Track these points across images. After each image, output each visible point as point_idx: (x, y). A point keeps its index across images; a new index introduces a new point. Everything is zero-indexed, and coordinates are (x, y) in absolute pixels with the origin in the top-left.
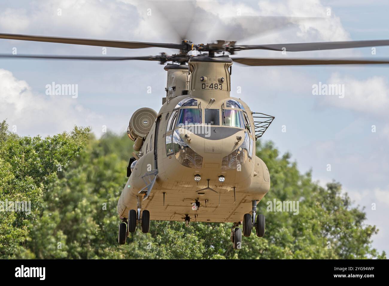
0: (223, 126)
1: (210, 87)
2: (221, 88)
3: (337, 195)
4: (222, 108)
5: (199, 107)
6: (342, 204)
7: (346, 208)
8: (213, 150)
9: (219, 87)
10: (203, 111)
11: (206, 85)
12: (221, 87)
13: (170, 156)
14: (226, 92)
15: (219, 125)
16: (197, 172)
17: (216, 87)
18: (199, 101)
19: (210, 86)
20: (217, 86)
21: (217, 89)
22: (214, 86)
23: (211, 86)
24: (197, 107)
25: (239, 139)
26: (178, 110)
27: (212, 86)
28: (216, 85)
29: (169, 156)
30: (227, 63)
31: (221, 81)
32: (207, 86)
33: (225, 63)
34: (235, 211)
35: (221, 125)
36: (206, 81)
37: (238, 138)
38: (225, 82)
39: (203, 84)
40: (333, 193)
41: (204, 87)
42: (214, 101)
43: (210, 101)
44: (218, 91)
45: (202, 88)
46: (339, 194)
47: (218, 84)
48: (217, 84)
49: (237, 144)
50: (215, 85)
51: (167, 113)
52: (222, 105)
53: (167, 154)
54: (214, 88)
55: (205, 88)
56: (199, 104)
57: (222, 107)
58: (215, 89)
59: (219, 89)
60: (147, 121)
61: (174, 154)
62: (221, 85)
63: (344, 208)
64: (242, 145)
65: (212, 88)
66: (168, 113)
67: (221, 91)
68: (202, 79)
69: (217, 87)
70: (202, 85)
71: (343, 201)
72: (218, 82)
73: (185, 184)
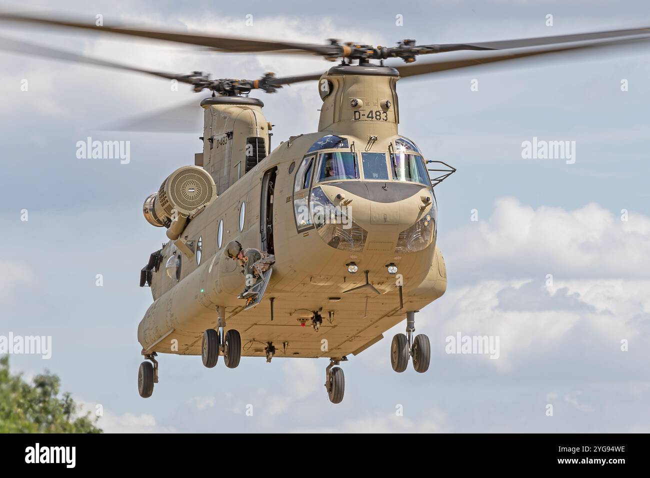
0: (394, 181)
1: (368, 117)
2: (385, 119)
3: (53, 397)
4: (390, 151)
5: (352, 150)
6: (60, 411)
7: (68, 418)
8: (385, 219)
9: (383, 116)
10: (360, 157)
11: (362, 113)
12: (386, 116)
13: (306, 232)
14: (393, 125)
15: (387, 178)
16: (353, 257)
17: (378, 117)
18: (350, 139)
19: (369, 114)
20: (380, 115)
21: (380, 119)
22: (374, 115)
23: (370, 116)
24: (349, 149)
25: (426, 201)
26: (314, 156)
27: (372, 115)
28: (378, 114)
29: (304, 233)
30: (393, 78)
31: (386, 107)
32: (363, 115)
33: (390, 77)
34: (359, 335)
35: (391, 179)
36: (360, 107)
37: (425, 199)
38: (391, 108)
39: (355, 112)
40: (45, 393)
41: (357, 117)
42: (376, 139)
43: (369, 139)
44: (381, 123)
45: (355, 119)
46: (56, 393)
47: (382, 112)
48: (379, 112)
49: (423, 209)
50: (376, 112)
51: (292, 162)
52: (389, 146)
53: (299, 229)
54: (374, 119)
55: (360, 118)
56: (352, 145)
57: (389, 149)
58: (377, 119)
59: (383, 119)
60: (193, 189)
61: (314, 228)
62: (385, 112)
63: (65, 417)
64: (429, 212)
65: (372, 118)
66: (294, 163)
67: (385, 123)
68: (353, 103)
69: (380, 117)
70: (355, 114)
71: (62, 406)
72: (380, 109)
73: (321, 280)
